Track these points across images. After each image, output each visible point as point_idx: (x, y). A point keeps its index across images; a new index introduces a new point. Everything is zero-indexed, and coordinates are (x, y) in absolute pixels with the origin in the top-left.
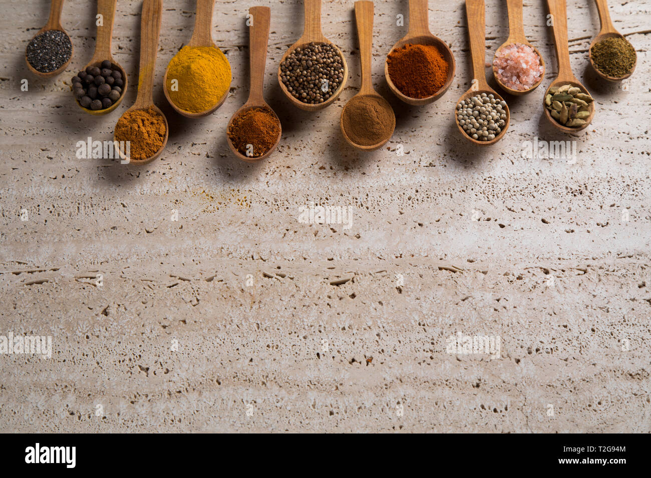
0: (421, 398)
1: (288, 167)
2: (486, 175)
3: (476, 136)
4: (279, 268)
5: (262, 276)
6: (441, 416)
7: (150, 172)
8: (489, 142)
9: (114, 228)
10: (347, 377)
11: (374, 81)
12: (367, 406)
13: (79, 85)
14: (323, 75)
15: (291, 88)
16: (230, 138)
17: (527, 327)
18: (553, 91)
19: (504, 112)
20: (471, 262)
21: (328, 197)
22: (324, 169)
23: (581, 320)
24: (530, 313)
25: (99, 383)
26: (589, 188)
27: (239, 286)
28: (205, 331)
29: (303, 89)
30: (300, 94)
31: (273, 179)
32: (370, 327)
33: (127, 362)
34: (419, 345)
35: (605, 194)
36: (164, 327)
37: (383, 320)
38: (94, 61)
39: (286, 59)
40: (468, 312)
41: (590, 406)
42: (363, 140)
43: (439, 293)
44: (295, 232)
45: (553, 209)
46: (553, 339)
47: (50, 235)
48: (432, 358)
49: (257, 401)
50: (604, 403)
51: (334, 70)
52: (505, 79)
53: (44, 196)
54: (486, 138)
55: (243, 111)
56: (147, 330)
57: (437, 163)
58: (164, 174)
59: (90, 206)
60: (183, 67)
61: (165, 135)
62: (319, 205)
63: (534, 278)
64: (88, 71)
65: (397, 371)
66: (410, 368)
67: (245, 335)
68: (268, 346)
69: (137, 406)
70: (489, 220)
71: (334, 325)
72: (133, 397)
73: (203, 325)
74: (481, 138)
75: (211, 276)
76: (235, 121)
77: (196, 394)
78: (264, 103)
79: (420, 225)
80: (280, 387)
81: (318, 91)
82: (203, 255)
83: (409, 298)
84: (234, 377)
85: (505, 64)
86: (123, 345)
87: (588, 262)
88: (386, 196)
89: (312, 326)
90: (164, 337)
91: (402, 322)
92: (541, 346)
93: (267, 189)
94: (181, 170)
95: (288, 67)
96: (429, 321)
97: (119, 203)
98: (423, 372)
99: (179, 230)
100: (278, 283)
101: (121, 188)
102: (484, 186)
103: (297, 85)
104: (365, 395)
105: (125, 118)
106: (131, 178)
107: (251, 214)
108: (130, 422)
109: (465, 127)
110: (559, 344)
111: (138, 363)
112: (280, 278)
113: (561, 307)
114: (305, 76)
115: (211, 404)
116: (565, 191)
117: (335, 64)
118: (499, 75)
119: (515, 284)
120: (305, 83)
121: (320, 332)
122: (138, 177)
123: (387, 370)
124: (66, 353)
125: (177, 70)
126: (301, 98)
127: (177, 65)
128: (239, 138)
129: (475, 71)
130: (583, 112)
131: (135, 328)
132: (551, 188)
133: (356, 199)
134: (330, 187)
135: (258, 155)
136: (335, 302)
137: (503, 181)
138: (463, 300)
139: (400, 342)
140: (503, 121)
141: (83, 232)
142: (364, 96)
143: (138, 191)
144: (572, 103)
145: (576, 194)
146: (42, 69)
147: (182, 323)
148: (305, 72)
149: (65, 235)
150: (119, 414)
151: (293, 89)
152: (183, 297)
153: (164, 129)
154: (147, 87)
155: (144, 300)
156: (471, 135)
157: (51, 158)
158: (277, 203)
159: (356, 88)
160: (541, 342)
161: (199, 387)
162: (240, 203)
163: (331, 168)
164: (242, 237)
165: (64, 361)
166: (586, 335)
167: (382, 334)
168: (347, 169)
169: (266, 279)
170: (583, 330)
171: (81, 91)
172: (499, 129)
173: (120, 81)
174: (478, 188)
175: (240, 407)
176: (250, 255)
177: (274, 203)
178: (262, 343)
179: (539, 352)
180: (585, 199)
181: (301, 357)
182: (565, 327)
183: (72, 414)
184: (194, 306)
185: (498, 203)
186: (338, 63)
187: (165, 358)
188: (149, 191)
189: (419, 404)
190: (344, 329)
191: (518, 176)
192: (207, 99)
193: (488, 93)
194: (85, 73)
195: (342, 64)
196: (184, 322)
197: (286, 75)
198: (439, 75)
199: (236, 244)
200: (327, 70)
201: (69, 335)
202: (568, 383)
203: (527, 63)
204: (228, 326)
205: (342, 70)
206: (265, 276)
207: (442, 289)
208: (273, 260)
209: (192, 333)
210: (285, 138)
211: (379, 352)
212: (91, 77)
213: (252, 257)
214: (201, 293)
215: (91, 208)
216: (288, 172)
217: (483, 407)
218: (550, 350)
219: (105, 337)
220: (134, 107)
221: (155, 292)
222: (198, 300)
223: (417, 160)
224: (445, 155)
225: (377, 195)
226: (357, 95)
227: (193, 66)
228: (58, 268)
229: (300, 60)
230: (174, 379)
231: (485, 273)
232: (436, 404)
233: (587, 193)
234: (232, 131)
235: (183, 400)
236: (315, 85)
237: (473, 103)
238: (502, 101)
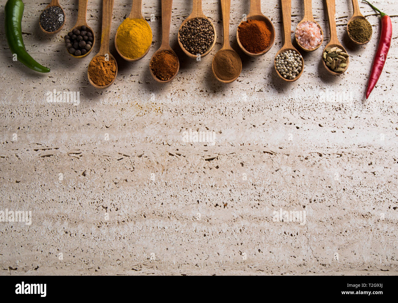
0: (253, 228)
1: (183, 90)
2: (290, 97)
3: (285, 76)
4: (178, 150)
5: (168, 154)
6: (263, 238)
7: (108, 92)
8: (292, 80)
9: (88, 124)
10: (213, 215)
11: (230, 39)
12: (224, 232)
13: (68, 40)
14: (203, 38)
15: (185, 45)
16: (152, 69)
17: (309, 187)
18: (328, 50)
19: (301, 62)
20: (281, 148)
21: (205, 109)
22: (203, 91)
23: (338, 184)
24: (311, 179)
25: (81, 215)
26: (344, 106)
27: (156, 160)
28: (138, 186)
29: (192, 46)
30: (190, 49)
31: (175, 97)
32: (226, 186)
33: (96, 203)
34: (252, 197)
35: (353, 110)
36: (116, 183)
37: (233, 182)
38: (77, 26)
39: (183, 27)
40: (279, 178)
41: (341, 233)
42: (224, 77)
43: (263, 167)
44: (187, 129)
45: (325, 119)
46: (323, 194)
47: (54, 128)
48: (259, 204)
49: (165, 227)
50: (348, 231)
51: (209, 36)
52: (302, 43)
53: (51, 105)
54: (291, 78)
55: (158, 53)
56: (107, 184)
57: (264, 90)
58: (115, 93)
59: (75, 111)
60: (125, 32)
61: (116, 72)
62: (199, 113)
63: (314, 159)
64: (74, 32)
65: (240, 212)
66: (247, 210)
67: (159, 189)
68: (171, 196)
69: (101, 229)
70: (291, 124)
71: (207, 184)
72: (99, 224)
73: (136, 183)
74: (288, 78)
75: (141, 154)
76: (154, 59)
77: (133, 223)
78: (170, 48)
79: (254, 126)
80: (178, 219)
81: (200, 48)
82: (137, 142)
83: (247, 169)
84: (153, 214)
85: (302, 34)
86: (94, 193)
87: (343, 150)
88: (236, 109)
89: (195, 185)
90: (116, 189)
91: (243, 183)
92: (316, 198)
93: (172, 103)
94: (125, 90)
96: (257, 183)
97: (91, 110)
98: (255, 213)
99: (124, 127)
100: (177, 159)
101: (92, 100)
102: (288, 104)
103: (188, 44)
104: (223, 225)
105: (94, 61)
106: (97, 95)
107: (162, 118)
108: (97, 238)
109: (280, 70)
110: (326, 197)
111: (102, 204)
112: (178, 156)
113: (328, 176)
114: (193, 39)
115: (140, 229)
116: (331, 108)
117: (209, 32)
118: (298, 40)
119: (304, 162)
120: (193, 43)
121: (199, 188)
122: (101, 94)
123: (235, 211)
124: (63, 198)
125: (122, 33)
126: (190, 51)
127: (122, 30)
128: (156, 69)
129: (285, 37)
130: (343, 64)
131: (100, 184)
132: (324, 106)
133: (220, 110)
134: (205, 103)
135: (166, 79)
136: (207, 171)
137: (299, 101)
138: (276, 171)
139: (242, 195)
140: (300, 67)
141: (71, 126)
142: (225, 50)
143: (102, 102)
144: (337, 59)
145: (337, 110)
146: (48, 30)
147: (125, 181)
148: (193, 37)
149: (62, 128)
150: (91, 234)
151: (186, 46)
152: (126, 166)
153: (115, 68)
154: (106, 42)
155: (105, 168)
156: (283, 75)
157: (54, 82)
158: (177, 111)
159: (220, 44)
160: (317, 196)
161: (134, 219)
162: (156, 111)
163: (206, 91)
164: (158, 131)
165: (62, 202)
166: (340, 192)
167: (232, 190)
168: (215, 92)
169: (171, 156)
170: (339, 189)
171: (70, 45)
172: (298, 72)
173: (91, 38)
174: (285, 105)
175: (156, 231)
176: (162, 142)
177: (175, 111)
178: (168, 194)
179: (315, 202)
180: (342, 113)
181: (189, 203)
182: (330, 187)
183: (66, 233)
184: (132, 171)
185: (296, 114)
186: (211, 31)
187: (116, 201)
188: (107, 103)
189: (251, 231)
190: (212, 186)
191: (307, 99)
192: (139, 51)
193: (292, 50)
194: (72, 33)
195: (213, 31)
196: (126, 180)
197: (182, 37)
198: (266, 39)
199: (154, 135)
200: (205, 36)
201: (64, 187)
202: (330, 219)
203: (314, 34)
204: (150, 184)
205: (213, 35)
206: (170, 154)
207: (265, 164)
208: (174, 145)
209: (130, 187)
210: (181, 73)
211: (231, 200)
212: (75, 36)
213: (163, 143)
214: (135, 164)
215: (76, 112)
216: (182, 93)
217: (285, 233)
218: (321, 201)
219: (84, 189)
220: (99, 54)
221: (111, 163)
222: (134, 168)
223: (253, 88)
224: (268, 85)
225: (231, 108)
226: (221, 49)
227: (131, 32)
228: (58, 147)
229: (190, 29)
230: (120, 214)
231: (288, 155)
232: (261, 231)
233: (343, 109)
234: (152, 65)
235: (126, 226)
236: (198, 44)
237: (284, 56)
238: (300, 55)
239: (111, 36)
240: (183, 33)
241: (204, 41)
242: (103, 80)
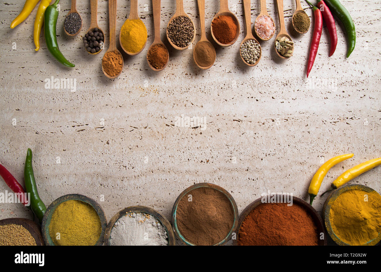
0: (227, 176)
1: (173, 74)
2: (251, 77)
3: (248, 62)
4: (172, 121)
5: (165, 125)
6: (234, 183)
7: (118, 79)
8: (254, 65)
9: (107, 105)
10: (199, 169)
11: (206, 31)
12: (208, 180)
13: (86, 41)
14: (186, 34)
15: (172, 40)
16: (149, 60)
17: (266, 145)
18: (279, 40)
19: (259, 49)
20: (246, 117)
21: (189, 88)
22: (187, 75)
23: (285, 141)
24: (267, 139)
25: (109, 173)
26: (290, 82)
27: (157, 130)
28: (146, 150)
29: (178, 40)
30: (176, 43)
31: (167, 80)
32: (207, 147)
33: (118, 164)
34: (226, 154)
35: (295, 85)
36: (130, 149)
37: (212, 144)
38: (91, 28)
39: (170, 25)
40: (244, 139)
41: (286, 176)
42: (203, 65)
43: (234, 132)
44: (177, 105)
45: (276, 92)
46: (275, 150)
47: (83, 109)
48: (231, 159)
49: (167, 179)
50: (291, 175)
51: (190, 31)
52: (260, 34)
53: (79, 91)
54: (252, 63)
55: (152, 46)
56: (124, 150)
57: (232, 71)
58: (124, 79)
59: (97, 95)
60: (127, 32)
61: (122, 64)
62: (186, 92)
63: (269, 124)
65: (218, 165)
66: (223, 164)
67: (161, 152)
68: (170, 156)
69: (123, 182)
70: (252, 97)
71: (194, 147)
72: (122, 178)
73: (144, 148)
74: (250, 63)
75: (146, 126)
76: (150, 52)
77: (144, 177)
78: (161, 42)
79: (226, 100)
80: (175, 173)
81: (184, 41)
82: (142, 117)
83: (222, 134)
84: (158, 170)
85: (260, 27)
86: (116, 157)
87: (288, 116)
88: (212, 87)
89: (185, 147)
90: (131, 153)
91: (220, 145)
92: (270, 153)
93: (165, 85)
94: (130, 77)
95: (171, 29)
96: (229, 144)
97: (108, 93)
98: (227, 166)
99: (132, 105)
100: (172, 129)
101: (107, 86)
102: (250, 82)
103: (175, 39)
104: (206, 176)
105: (105, 57)
106: (111, 81)
107: (159, 97)
108: (122, 188)
109: (244, 57)
110: (277, 152)
111: (122, 164)
112: (172, 126)
113: (278, 136)
114: (178, 35)
115: (150, 181)
116: (281, 84)
117: (190, 29)
118: (257, 32)
119: (262, 126)
120: (178, 38)
121: (189, 149)
122: (114, 81)
123: (214, 165)
124: (95, 160)
125: (124, 33)
126: (176, 45)
127: (124, 30)
128: (152, 61)
129: (247, 28)
130: (290, 51)
131: (119, 150)
132: (276, 83)
133: (201, 89)
134: (190, 83)
135: (160, 68)
136: (194, 136)
137: (257, 79)
138: (242, 134)
139: (219, 153)
140: (259, 54)
141: (95, 107)
142: (202, 42)
143: (115, 87)
144: (286, 46)
145: (285, 85)
146: (71, 33)
147: (136, 147)
148: (178, 33)
149: (89, 109)
150: (118, 185)
151: (173, 40)
152: (136, 135)
153: (121, 61)
154: (113, 40)
155: (121, 138)
156: (246, 61)
157: (80, 73)
158: (169, 91)
159: (199, 35)
160: (270, 151)
161: (145, 174)
162: (155, 92)
163: (190, 74)
164: (157, 108)
165: (95, 164)
166: (286, 148)
167: (212, 150)
168: (196, 75)
169: (167, 127)
170: (285, 145)
171: (87, 45)
172: (257, 58)
173: (102, 38)
174: (248, 82)
175: (161, 182)
176: (160, 116)
177: (168, 92)
178: (167, 155)
179: (269, 155)
180: (288, 87)
181: (182, 161)
182: (279, 144)
183: (101, 185)
184: (141, 139)
185: (256, 89)
186: (191, 27)
187: (132, 162)
188: (119, 87)
189: (226, 179)
190: (198, 148)
191: (263, 77)
192: (138, 47)
193: (253, 40)
194: (88, 35)
195: (193, 28)
196: (137, 146)
197: (170, 33)
198: (233, 32)
199: (154, 111)
200: (187, 32)
201: (96, 153)
202: (279, 167)
203: (269, 27)
204: (154, 148)
205: (193, 31)
206: (167, 125)
207: (235, 129)
208: (169, 118)
209: (141, 151)
210: (171, 60)
211: (211, 158)
212: (90, 37)
213: (161, 117)
214: (142, 134)
215: (97, 96)
216: (172, 77)
217: (249, 179)
218: (273, 155)
219: (109, 154)
220: (109, 50)
221: (125, 133)
222: (142, 137)
223: (224, 70)
224: (235, 67)
225: (209, 87)
226: (200, 41)
227: (131, 33)
228: (88, 124)
229: (175, 26)
230: (136, 171)
231: (251, 122)
232: (232, 178)
233: (289, 84)
234: (149, 57)
235: (140, 180)
236: (182, 39)
237: (247, 45)
238: (258, 44)
239: (116, 33)
240: (170, 30)
241: (186, 37)
242: (114, 72)
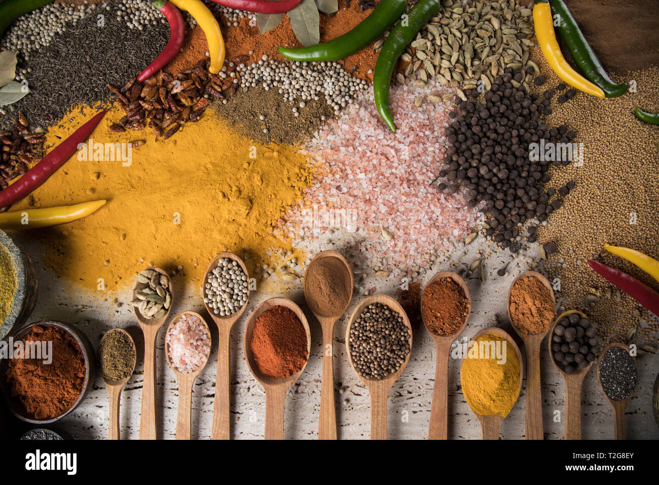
3: (234, 263)
8: (223, 255)
14: (370, 330)
15: (400, 320)
18: (163, 311)
19: (207, 291)
29: (388, 319)
30: (391, 314)
38: (581, 375)
42: (333, 261)
51: (359, 337)
54: (226, 259)
64: (586, 360)
74: (230, 260)
81: (374, 315)
85: (199, 343)
103: (394, 323)
109: (242, 274)
114: (387, 329)
117: (358, 343)
118: (207, 333)
120: (386, 323)
126: (391, 310)
130: (141, 283)
140: (210, 281)
148: (387, 333)
151: (398, 319)
156: (238, 266)
172: (213, 271)
173: (556, 349)
186: (355, 348)
193: (218, 315)
194: (588, 358)
195: (351, 348)
197: (405, 337)
198: (261, 331)
200: (366, 336)
203: (179, 339)
212: (584, 352)
226: (337, 318)
229: (392, 351)
236: (377, 321)
237: (233, 301)
238: (207, 304)
240: (403, 345)
241: (367, 324)
242: (528, 286)
